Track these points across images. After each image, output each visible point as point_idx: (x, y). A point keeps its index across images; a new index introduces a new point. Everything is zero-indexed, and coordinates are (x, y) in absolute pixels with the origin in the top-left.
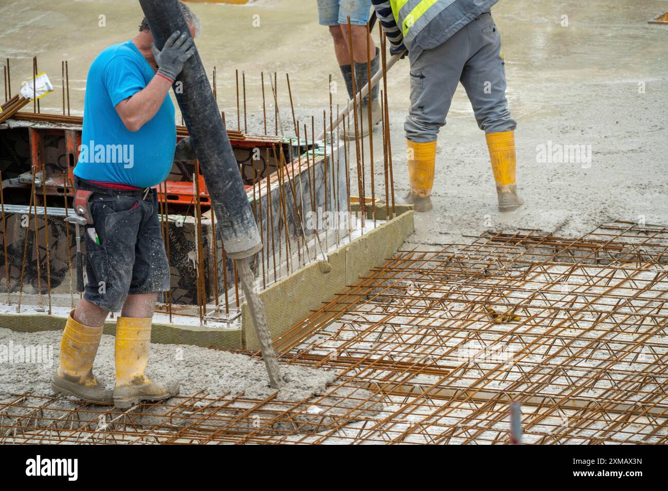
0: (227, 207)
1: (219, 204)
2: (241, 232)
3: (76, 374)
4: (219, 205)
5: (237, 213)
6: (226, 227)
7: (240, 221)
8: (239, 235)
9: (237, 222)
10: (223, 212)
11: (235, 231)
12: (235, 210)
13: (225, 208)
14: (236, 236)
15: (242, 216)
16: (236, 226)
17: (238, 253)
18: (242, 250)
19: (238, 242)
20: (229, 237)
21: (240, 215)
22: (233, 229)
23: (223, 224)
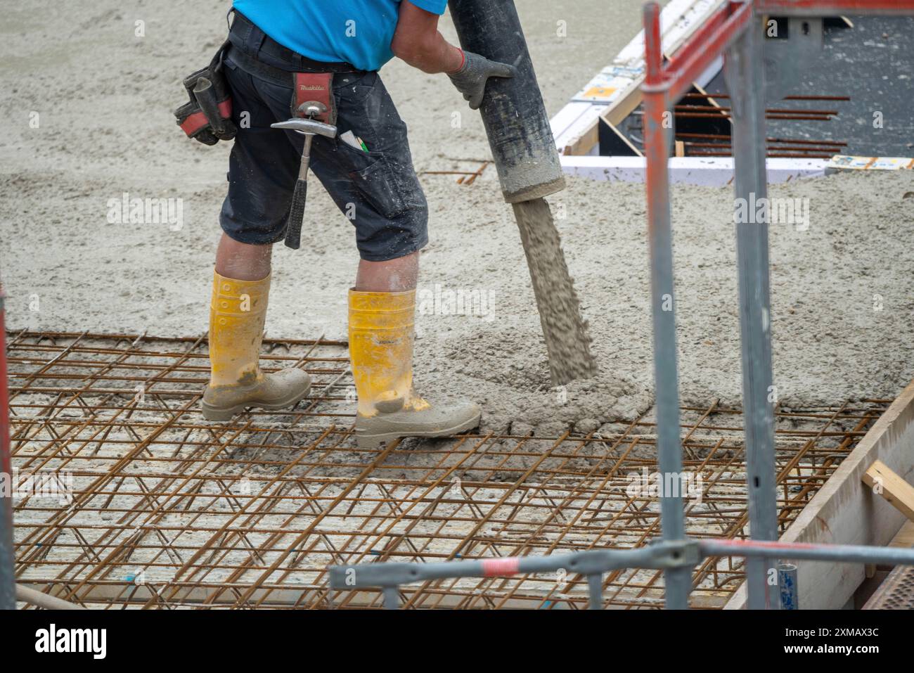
0: (514, 101)
1: (500, 97)
2: (539, 148)
3: (396, 394)
4: (499, 100)
5: (532, 113)
6: (510, 140)
7: (536, 128)
8: (536, 153)
9: (533, 128)
10: (507, 113)
11: (529, 147)
12: (528, 107)
13: (511, 104)
14: (530, 155)
15: (539, 119)
16: (531, 137)
17: (534, 187)
18: (541, 181)
19: (534, 167)
20: (517, 160)
21: (536, 117)
22: (525, 142)
23: (507, 136)
